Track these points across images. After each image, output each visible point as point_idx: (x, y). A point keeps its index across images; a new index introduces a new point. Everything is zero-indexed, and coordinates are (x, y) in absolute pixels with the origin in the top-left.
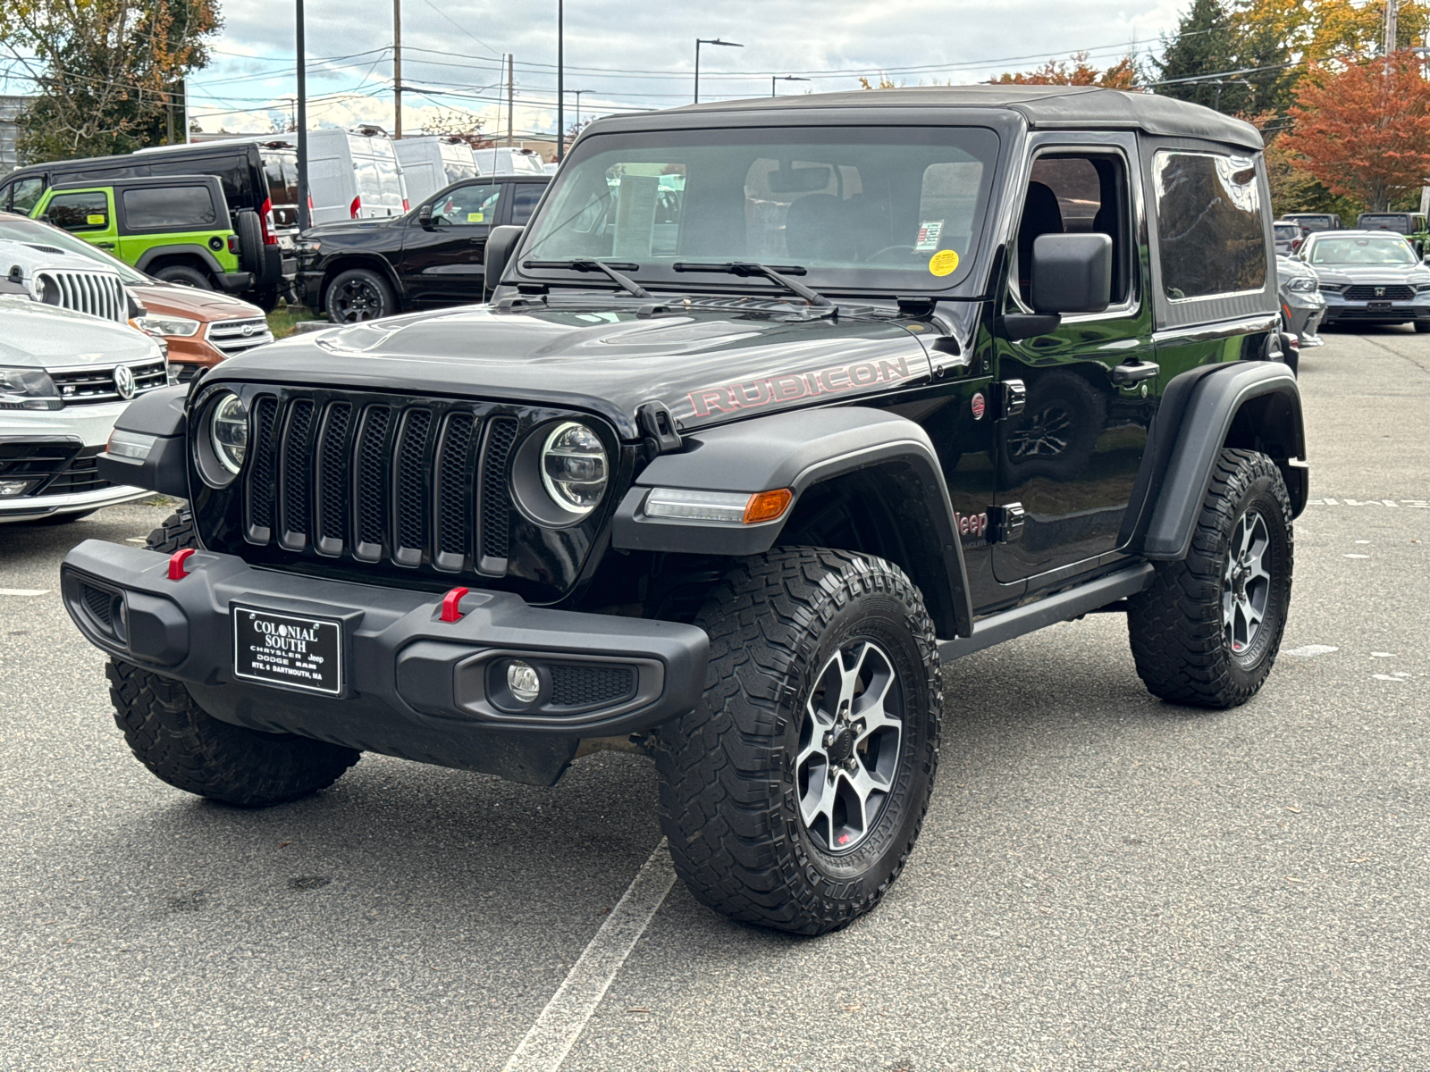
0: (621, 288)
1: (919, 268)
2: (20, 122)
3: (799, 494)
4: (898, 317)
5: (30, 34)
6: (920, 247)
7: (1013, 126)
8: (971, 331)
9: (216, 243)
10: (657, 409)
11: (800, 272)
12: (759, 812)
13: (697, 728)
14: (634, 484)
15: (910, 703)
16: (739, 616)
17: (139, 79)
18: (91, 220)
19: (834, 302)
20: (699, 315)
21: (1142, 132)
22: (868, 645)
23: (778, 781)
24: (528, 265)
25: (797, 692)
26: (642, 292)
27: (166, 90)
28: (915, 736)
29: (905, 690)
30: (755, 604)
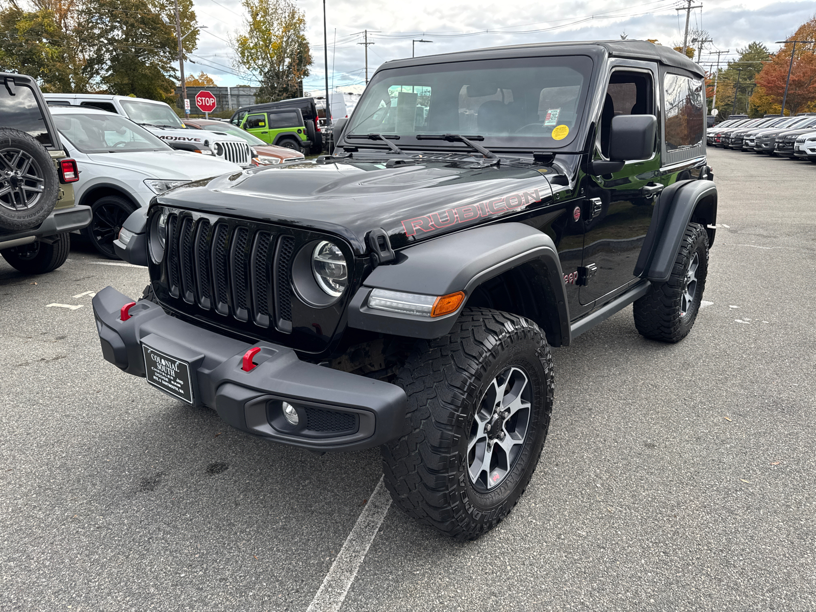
0: (390, 149)
1: (546, 135)
2: (255, 95)
3: (470, 294)
4: (533, 164)
5: (256, 67)
6: (547, 124)
7: (600, 55)
8: (575, 171)
9: (299, 131)
10: (379, 234)
11: (481, 139)
12: (442, 493)
13: (404, 436)
14: (362, 285)
15: (536, 394)
16: (432, 363)
17: (289, 80)
18: (260, 124)
19: (498, 155)
20: (429, 163)
21: (660, 63)
22: (513, 369)
23: (454, 473)
24: (349, 137)
25: (467, 417)
26: (399, 150)
27: (297, 83)
28: (539, 411)
29: (534, 387)
30: (442, 355)
